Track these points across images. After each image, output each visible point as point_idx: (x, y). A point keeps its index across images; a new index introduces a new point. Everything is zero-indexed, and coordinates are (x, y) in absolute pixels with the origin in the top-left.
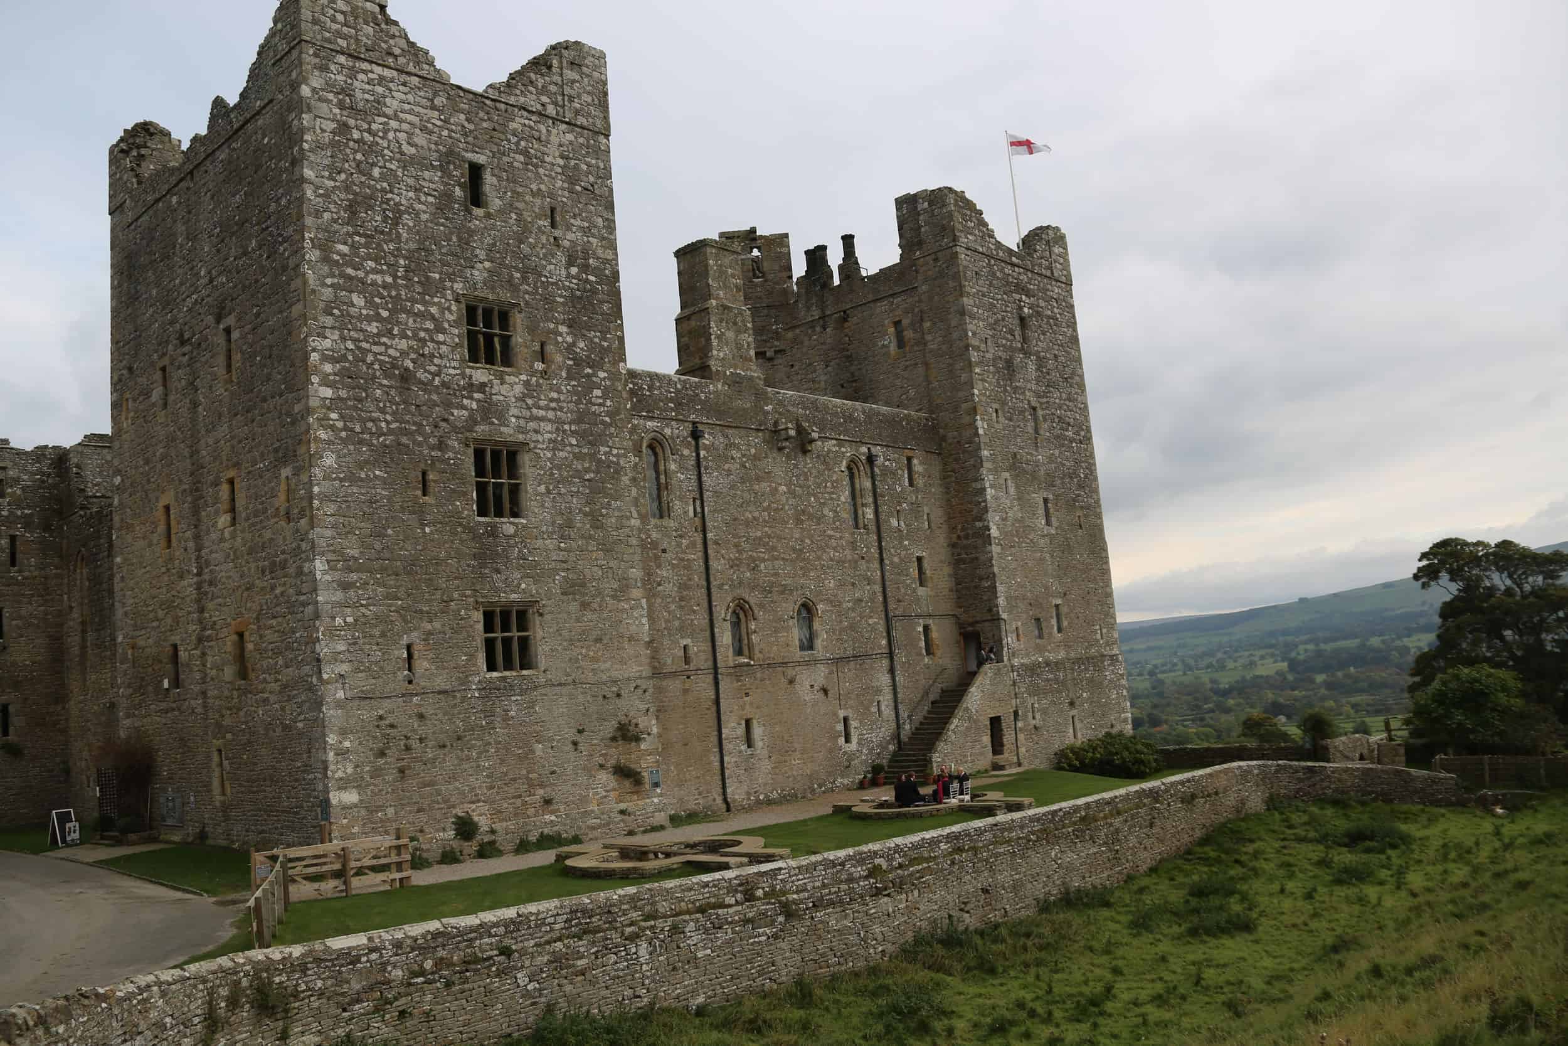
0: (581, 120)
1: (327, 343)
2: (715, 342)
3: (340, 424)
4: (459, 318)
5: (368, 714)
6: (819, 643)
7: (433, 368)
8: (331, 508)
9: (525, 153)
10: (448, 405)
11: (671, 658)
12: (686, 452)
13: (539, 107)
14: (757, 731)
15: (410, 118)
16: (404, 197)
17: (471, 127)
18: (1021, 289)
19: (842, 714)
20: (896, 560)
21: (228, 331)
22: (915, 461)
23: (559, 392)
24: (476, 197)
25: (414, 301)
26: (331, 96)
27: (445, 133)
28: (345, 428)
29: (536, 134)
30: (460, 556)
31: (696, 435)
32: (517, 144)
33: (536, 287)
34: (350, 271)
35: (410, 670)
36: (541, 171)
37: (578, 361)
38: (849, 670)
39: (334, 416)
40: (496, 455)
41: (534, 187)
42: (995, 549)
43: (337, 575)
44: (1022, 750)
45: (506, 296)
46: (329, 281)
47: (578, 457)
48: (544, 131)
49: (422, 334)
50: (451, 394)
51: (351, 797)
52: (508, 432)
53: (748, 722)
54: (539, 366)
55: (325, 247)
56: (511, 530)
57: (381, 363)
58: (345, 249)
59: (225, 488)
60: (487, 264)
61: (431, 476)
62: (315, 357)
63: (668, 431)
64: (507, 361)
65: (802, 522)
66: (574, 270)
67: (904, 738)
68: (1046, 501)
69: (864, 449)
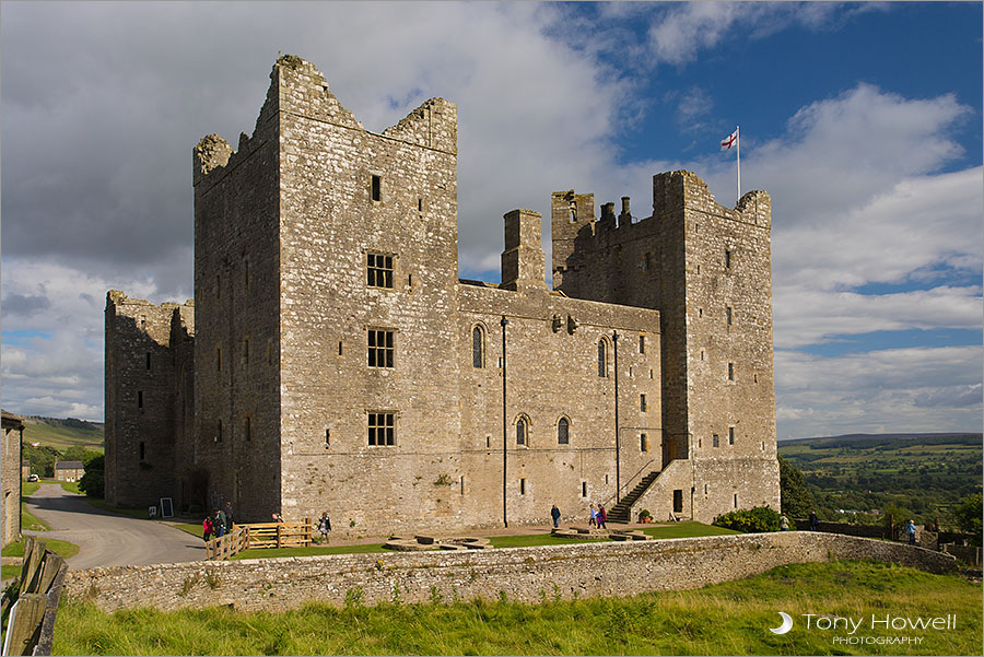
0: (440, 147)
1: (291, 276)
2: (520, 270)
3: (296, 318)
4: (364, 262)
5: (304, 463)
6: (570, 440)
7: (348, 289)
8: (291, 360)
9: (405, 168)
10: (355, 308)
11: (479, 443)
12: (497, 332)
13: (415, 141)
14: (528, 486)
15: (339, 152)
16: (335, 196)
17: (375, 155)
18: (729, 233)
19: (582, 480)
20: (627, 396)
21: (247, 262)
22: (646, 339)
23: (419, 301)
24: (376, 195)
25: (339, 253)
26: (295, 142)
27: (359, 159)
28: (299, 320)
29: (412, 157)
30: (358, 385)
31: (503, 323)
32: (401, 163)
33: (408, 245)
34: (304, 238)
35: (327, 442)
36: (414, 178)
37: (430, 285)
38: (589, 457)
39: (294, 314)
40: (381, 334)
41: (410, 188)
42: (689, 393)
43: (292, 393)
44: (696, 511)
45: (391, 250)
46: (292, 243)
47: (427, 336)
48: (417, 155)
49: (342, 271)
50: (357, 303)
51: (293, 502)
52: (388, 323)
53: (523, 480)
54: (408, 287)
55: (291, 225)
56: (386, 374)
57: (320, 286)
58: (302, 226)
59: (244, 343)
60: (380, 232)
61: (343, 345)
62: (283, 283)
63: (487, 320)
64: (389, 285)
65: (567, 372)
66: (431, 234)
67: (621, 497)
68: (730, 365)
69: (612, 331)
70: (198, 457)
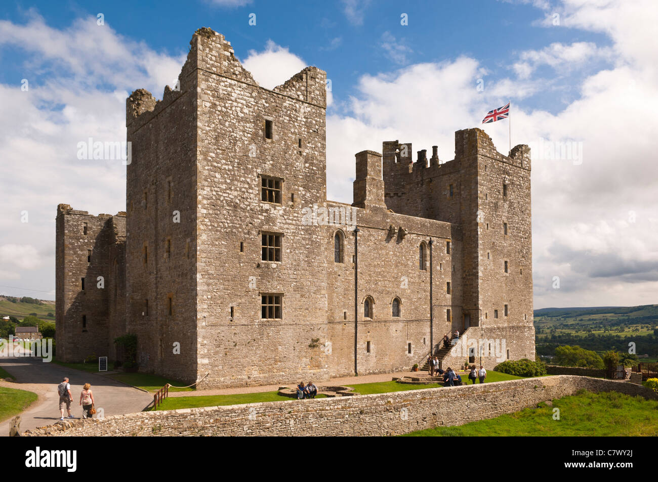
0: (314, 102)
1: (205, 192)
2: (367, 193)
3: (209, 224)
4: (259, 183)
5: (214, 332)
6: (401, 314)
7: (247, 203)
8: (205, 255)
9: (290, 116)
10: (252, 217)
11: (339, 316)
12: (351, 238)
13: (297, 96)
14: (372, 346)
15: (242, 101)
16: (238, 134)
17: (267, 105)
18: (506, 172)
19: (408, 342)
20: (438, 283)
21: (169, 182)
22: (451, 244)
23: (298, 214)
24: (268, 134)
25: (240, 176)
26: (209, 92)
27: (256, 108)
28: (211, 225)
29: (294, 108)
31: (356, 231)
32: (286, 112)
33: (291, 172)
34: (215, 164)
35: (232, 316)
36: (296, 124)
37: (306, 202)
38: (413, 326)
39: (207, 220)
40: (271, 237)
41: (292, 130)
42: (480, 281)
43: (205, 280)
45: (279, 175)
46: (206, 168)
47: (304, 239)
48: (298, 107)
49: (243, 189)
50: (254, 213)
51: (206, 361)
52: (276, 229)
53: (368, 343)
54: (291, 203)
55: (205, 154)
56: (275, 266)
57: (227, 200)
58: (213, 155)
59: (167, 242)
60: (271, 162)
61: (244, 245)
62: (199, 198)
63: (344, 229)
64: (277, 201)
65: (398, 266)
66: (307, 165)
68: (506, 262)
69: (428, 238)
70: (129, 327)
